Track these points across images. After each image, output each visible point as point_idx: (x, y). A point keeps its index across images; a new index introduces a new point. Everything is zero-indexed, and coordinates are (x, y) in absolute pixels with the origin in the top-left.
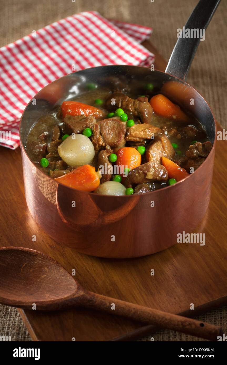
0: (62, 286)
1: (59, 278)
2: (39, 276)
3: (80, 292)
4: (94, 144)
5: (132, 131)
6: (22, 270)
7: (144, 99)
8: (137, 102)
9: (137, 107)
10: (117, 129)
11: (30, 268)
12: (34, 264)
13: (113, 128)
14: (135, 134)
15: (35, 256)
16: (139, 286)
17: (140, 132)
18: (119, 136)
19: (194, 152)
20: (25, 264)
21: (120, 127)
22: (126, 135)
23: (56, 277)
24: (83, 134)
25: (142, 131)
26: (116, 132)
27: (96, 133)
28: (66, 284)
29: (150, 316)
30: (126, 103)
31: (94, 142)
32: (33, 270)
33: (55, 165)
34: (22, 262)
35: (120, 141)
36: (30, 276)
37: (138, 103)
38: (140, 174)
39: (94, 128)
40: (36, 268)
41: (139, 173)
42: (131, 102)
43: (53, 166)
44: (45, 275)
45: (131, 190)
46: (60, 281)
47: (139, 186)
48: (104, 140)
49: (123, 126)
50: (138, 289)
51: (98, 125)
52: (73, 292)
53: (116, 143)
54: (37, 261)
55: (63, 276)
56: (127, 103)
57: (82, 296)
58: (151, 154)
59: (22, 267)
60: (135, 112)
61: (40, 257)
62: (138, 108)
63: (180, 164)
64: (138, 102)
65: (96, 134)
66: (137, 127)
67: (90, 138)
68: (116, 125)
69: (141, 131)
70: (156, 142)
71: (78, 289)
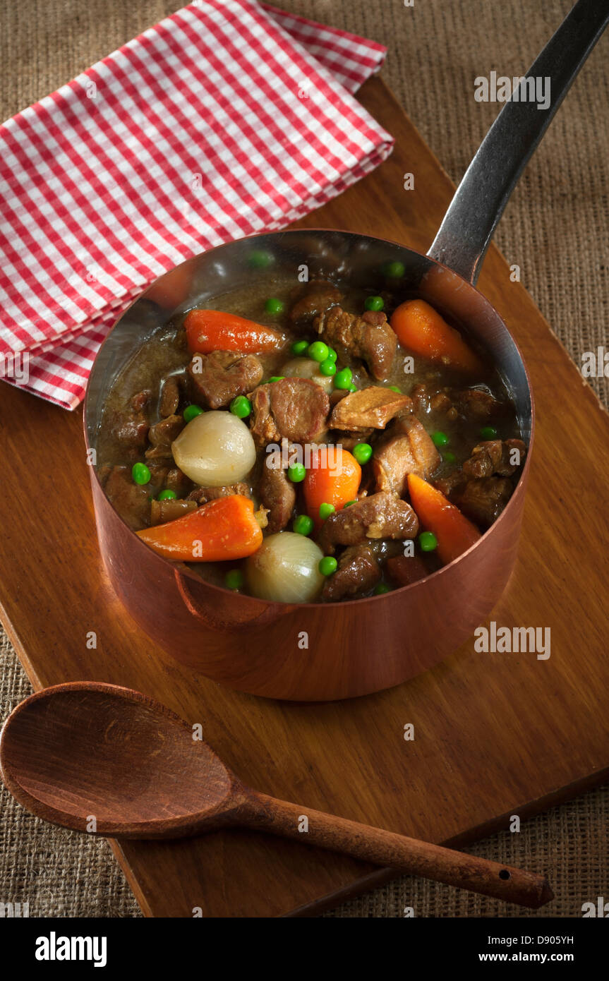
0: (198, 780)
1: (191, 761)
2: (146, 751)
3: (239, 796)
4: (256, 437)
5: (343, 410)
6: (106, 736)
7: (378, 318)
8: (361, 326)
9: (360, 338)
10: (308, 402)
11: (125, 733)
12: (133, 724)
13: (300, 400)
14: (350, 419)
15: (134, 705)
16: (366, 769)
17: (362, 416)
18: (313, 420)
19: (482, 467)
20: (113, 723)
21: (317, 399)
22: (329, 418)
23: (183, 757)
24: (230, 412)
25: (367, 413)
26: (305, 410)
27: (261, 412)
28: (205, 775)
29: (393, 855)
30: (335, 325)
31: (256, 432)
32: (132, 738)
33: (165, 479)
34: (106, 719)
35: (314, 431)
36: (126, 752)
37: (364, 328)
38: (354, 526)
39: (257, 399)
40: (137, 732)
41: (351, 523)
42: (347, 325)
43: (160, 481)
44: (159, 751)
45: (331, 564)
46: (192, 767)
47: (350, 552)
48: (278, 427)
49: (322, 397)
50: (363, 775)
51: (266, 393)
52: (223, 797)
53: (304, 437)
54: (141, 717)
55: (199, 755)
56: (338, 325)
57: (243, 806)
58: (383, 467)
59: (107, 730)
60: (354, 348)
61: (146, 709)
62: (362, 340)
63: (448, 492)
64: (364, 324)
65: (261, 414)
66: (356, 400)
67: (247, 421)
68: (307, 394)
69: (364, 412)
70: (396, 440)
71: (234, 789)
